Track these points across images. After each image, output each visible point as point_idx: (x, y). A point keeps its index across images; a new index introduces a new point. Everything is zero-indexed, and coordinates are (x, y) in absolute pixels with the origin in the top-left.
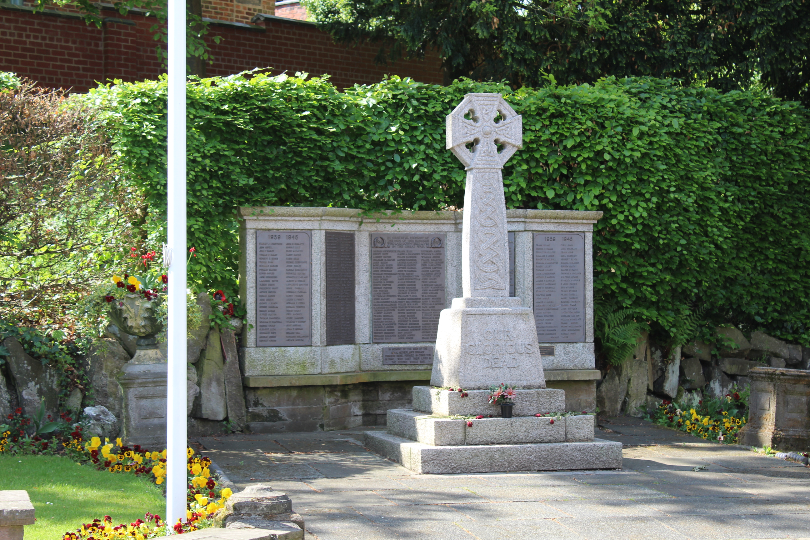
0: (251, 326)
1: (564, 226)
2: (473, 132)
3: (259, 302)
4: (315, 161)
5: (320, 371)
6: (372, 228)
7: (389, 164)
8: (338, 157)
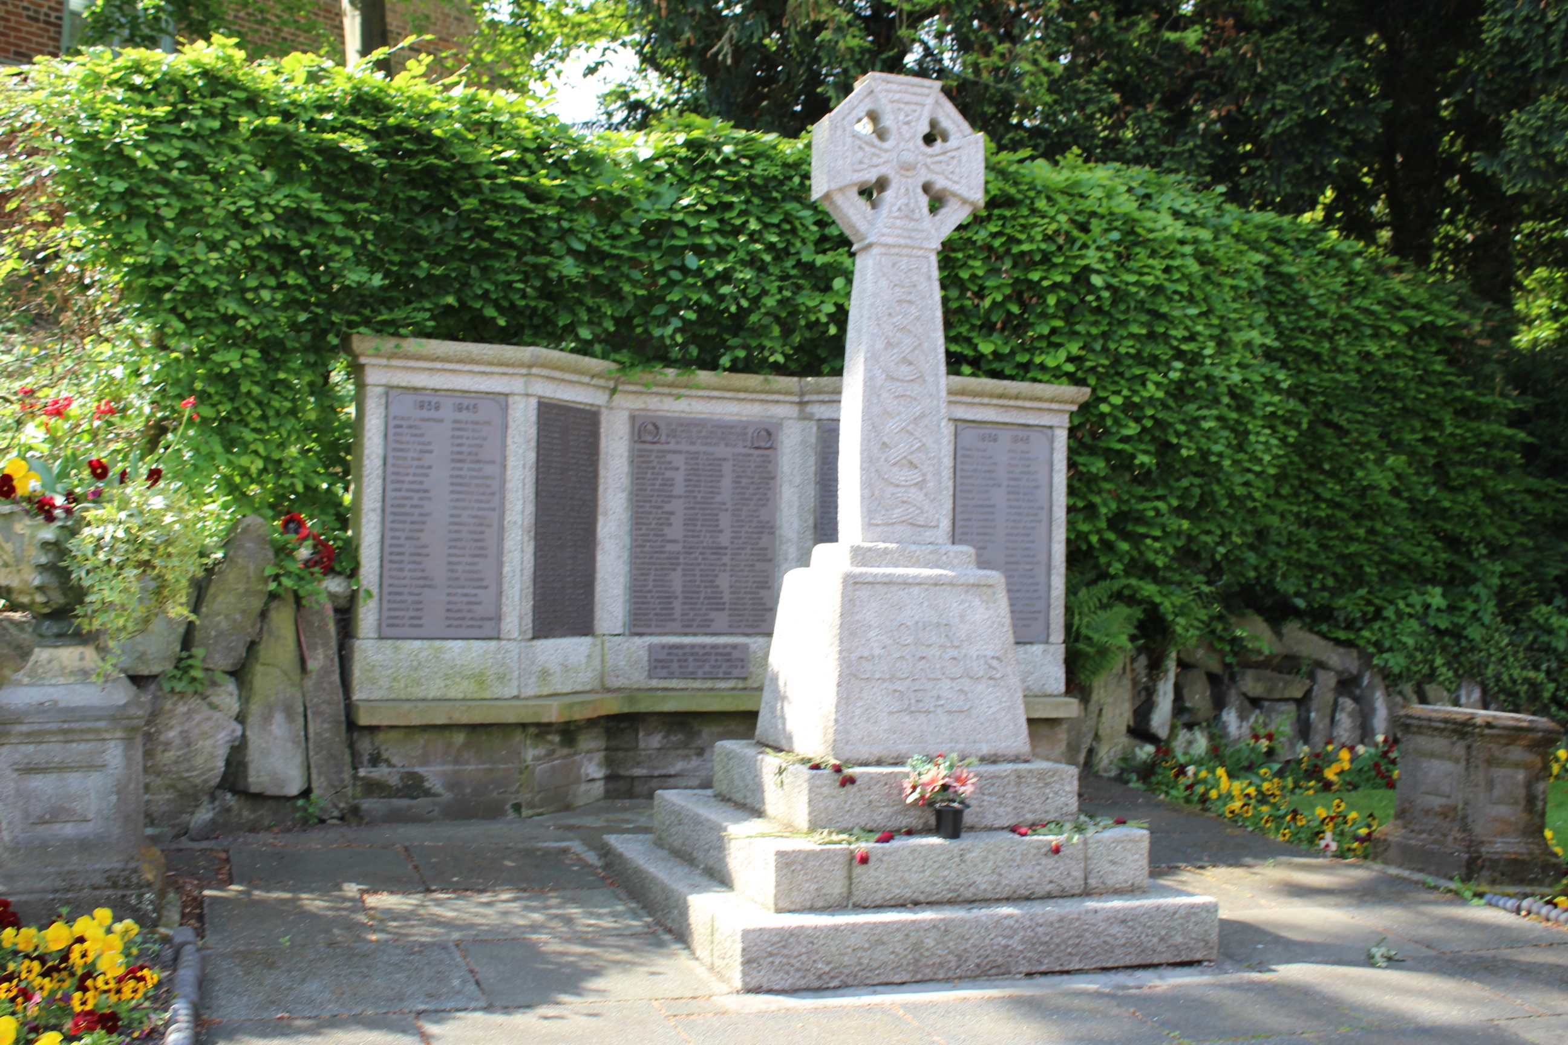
0: (369, 594)
1: (1014, 413)
2: (875, 161)
3: (388, 542)
4: (522, 253)
5: (515, 693)
6: (637, 403)
7: (676, 275)
8: (571, 251)
